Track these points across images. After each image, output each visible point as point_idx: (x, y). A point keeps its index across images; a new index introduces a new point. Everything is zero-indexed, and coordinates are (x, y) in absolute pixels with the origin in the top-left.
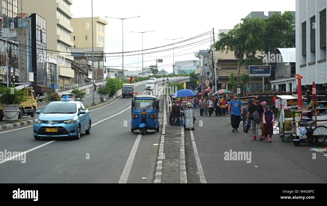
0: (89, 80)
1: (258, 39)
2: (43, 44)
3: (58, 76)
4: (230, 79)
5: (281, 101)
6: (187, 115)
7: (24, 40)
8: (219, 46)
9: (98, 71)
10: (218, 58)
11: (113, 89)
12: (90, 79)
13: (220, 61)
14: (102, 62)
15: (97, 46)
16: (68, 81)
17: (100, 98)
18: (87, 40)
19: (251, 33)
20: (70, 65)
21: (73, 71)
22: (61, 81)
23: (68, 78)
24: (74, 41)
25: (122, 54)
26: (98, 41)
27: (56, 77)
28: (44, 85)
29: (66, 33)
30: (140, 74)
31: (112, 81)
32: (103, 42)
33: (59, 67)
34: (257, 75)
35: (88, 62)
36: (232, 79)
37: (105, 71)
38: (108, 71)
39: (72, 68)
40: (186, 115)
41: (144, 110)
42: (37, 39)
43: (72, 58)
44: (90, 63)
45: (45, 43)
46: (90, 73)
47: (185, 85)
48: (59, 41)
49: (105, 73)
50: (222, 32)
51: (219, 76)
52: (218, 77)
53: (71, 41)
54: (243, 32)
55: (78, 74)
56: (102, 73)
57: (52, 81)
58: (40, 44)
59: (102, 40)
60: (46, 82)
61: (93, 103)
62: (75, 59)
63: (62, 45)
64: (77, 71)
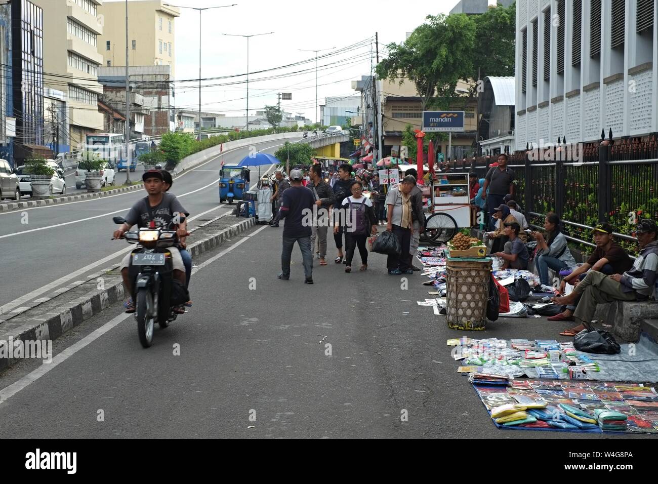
0: (137, 135)
1: (459, 57)
2: (36, 59)
3: (68, 127)
4: (404, 137)
5: (389, 173)
6: (261, 199)
8: (385, 69)
9: (157, 115)
10: (385, 94)
11: (173, 154)
12: (139, 133)
13: (390, 100)
14: (167, 97)
15: (157, 63)
18: (135, 49)
19: (445, 45)
20: (95, 105)
21: (102, 115)
22: (76, 136)
23: (91, 131)
24: (108, 51)
25: (198, 82)
26: (159, 51)
27: (64, 127)
28: (38, 144)
29: (86, 37)
30: (248, 124)
32: (170, 54)
33: (72, 108)
34: (437, 129)
35: (134, 97)
36: (409, 137)
37: (173, 116)
38: (179, 117)
39: (100, 110)
40: (259, 198)
42: (23, 50)
43: (101, 90)
44: (139, 99)
45: (41, 57)
46: (139, 119)
47: (338, 147)
48: (71, 53)
49: (173, 121)
50: (393, 42)
51: (387, 130)
52: (386, 132)
53: (98, 52)
54: (431, 43)
55: (113, 123)
56: (166, 119)
57: (54, 137)
58: (29, 60)
59: (168, 49)
60: (43, 138)
61: (127, 181)
62: (107, 91)
63: (77, 61)
64: (111, 116)
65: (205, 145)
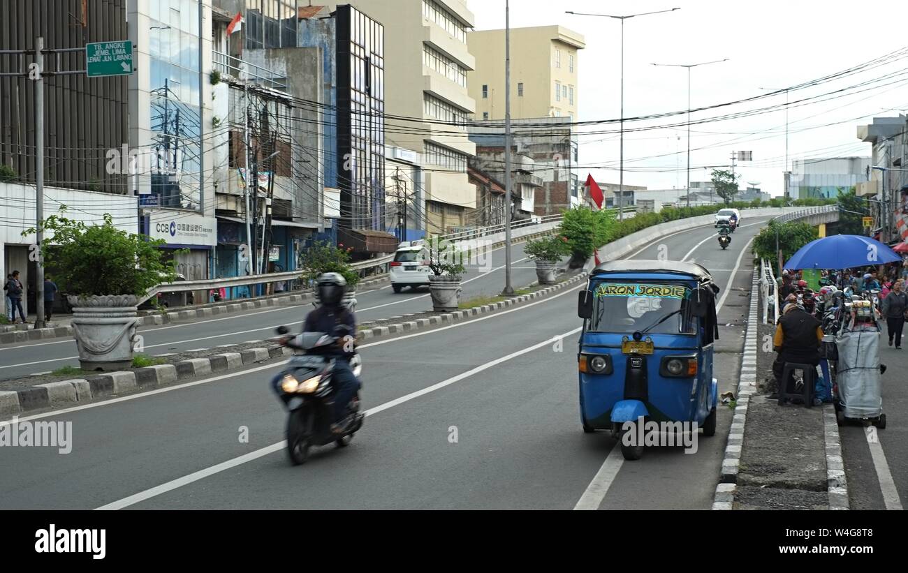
0: (524, 215)
2: (372, 100)
3: (423, 204)
6: (850, 357)
7: (309, 88)
9: (552, 188)
11: (582, 242)
12: (528, 213)
14: (565, 160)
15: (553, 114)
16: (457, 217)
17: (537, 270)
18: (522, 95)
20: (463, 166)
21: (474, 187)
22: (435, 217)
23: (458, 209)
24: (485, 99)
26: (555, 97)
27: (417, 203)
28: (376, 229)
29: (452, 72)
30: (682, 199)
31: (580, 217)
32: (571, 100)
35: (520, 162)
37: (576, 188)
38: (584, 190)
39: (472, 179)
40: (846, 355)
41: (638, 336)
42: (352, 85)
43: (471, 149)
44: (527, 163)
45: (381, 98)
46: (527, 193)
47: (822, 229)
48: (429, 96)
49: (576, 195)
53: (469, 95)
55: (489, 198)
56: (566, 193)
57: (399, 218)
58: (363, 102)
59: (568, 95)
60: (383, 219)
61: (505, 290)
62: (482, 153)
63: (438, 108)
64: (487, 189)
65: (630, 228)
